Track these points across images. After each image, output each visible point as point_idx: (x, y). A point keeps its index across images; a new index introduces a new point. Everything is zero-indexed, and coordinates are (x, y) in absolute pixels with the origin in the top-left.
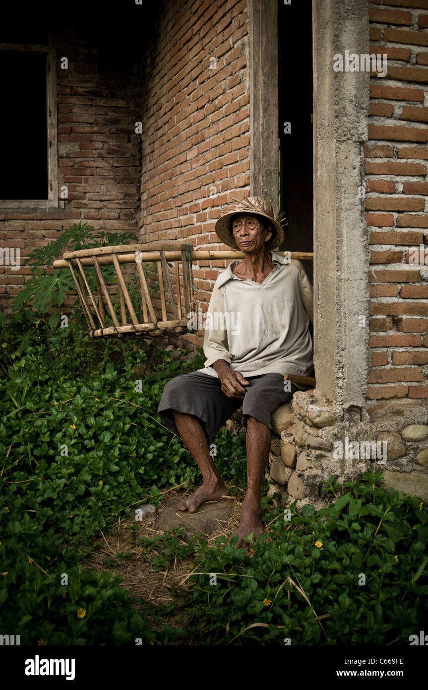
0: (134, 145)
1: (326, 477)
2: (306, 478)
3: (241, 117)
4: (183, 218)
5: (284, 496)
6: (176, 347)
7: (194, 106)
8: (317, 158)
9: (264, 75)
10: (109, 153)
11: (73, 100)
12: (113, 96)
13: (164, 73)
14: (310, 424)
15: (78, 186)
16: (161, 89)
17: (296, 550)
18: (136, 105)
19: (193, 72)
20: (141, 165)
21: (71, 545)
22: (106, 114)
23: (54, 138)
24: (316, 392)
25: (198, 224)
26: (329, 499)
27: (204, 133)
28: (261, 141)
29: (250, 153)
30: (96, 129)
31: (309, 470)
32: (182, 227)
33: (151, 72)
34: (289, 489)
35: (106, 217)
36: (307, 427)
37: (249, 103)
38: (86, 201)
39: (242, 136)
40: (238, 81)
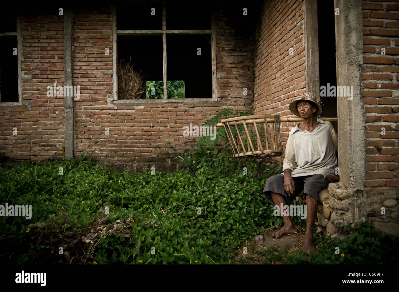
0: (251, 72)
1: (345, 224)
2: (335, 224)
3: (301, 57)
4: (274, 104)
5: (325, 233)
6: (271, 163)
7: (279, 53)
8: (338, 73)
9: (311, 37)
10: (239, 76)
11: (223, 53)
12: (241, 51)
13: (265, 39)
14: (337, 198)
15: (226, 91)
16: (263, 47)
17: (331, 258)
18: (252, 55)
19: (278, 38)
20: (254, 81)
21: (224, 252)
22: (238, 59)
23: (215, 70)
24: (340, 183)
25: (282, 107)
26: (347, 234)
27: (283, 65)
28: (311, 67)
29: (306, 73)
30: (234, 66)
31: (337, 220)
32: (274, 108)
33: (258, 39)
34: (327, 229)
35: (239, 105)
36: (336, 200)
37: (305, 50)
38: (230, 98)
39: (302, 65)
40: (299, 41)
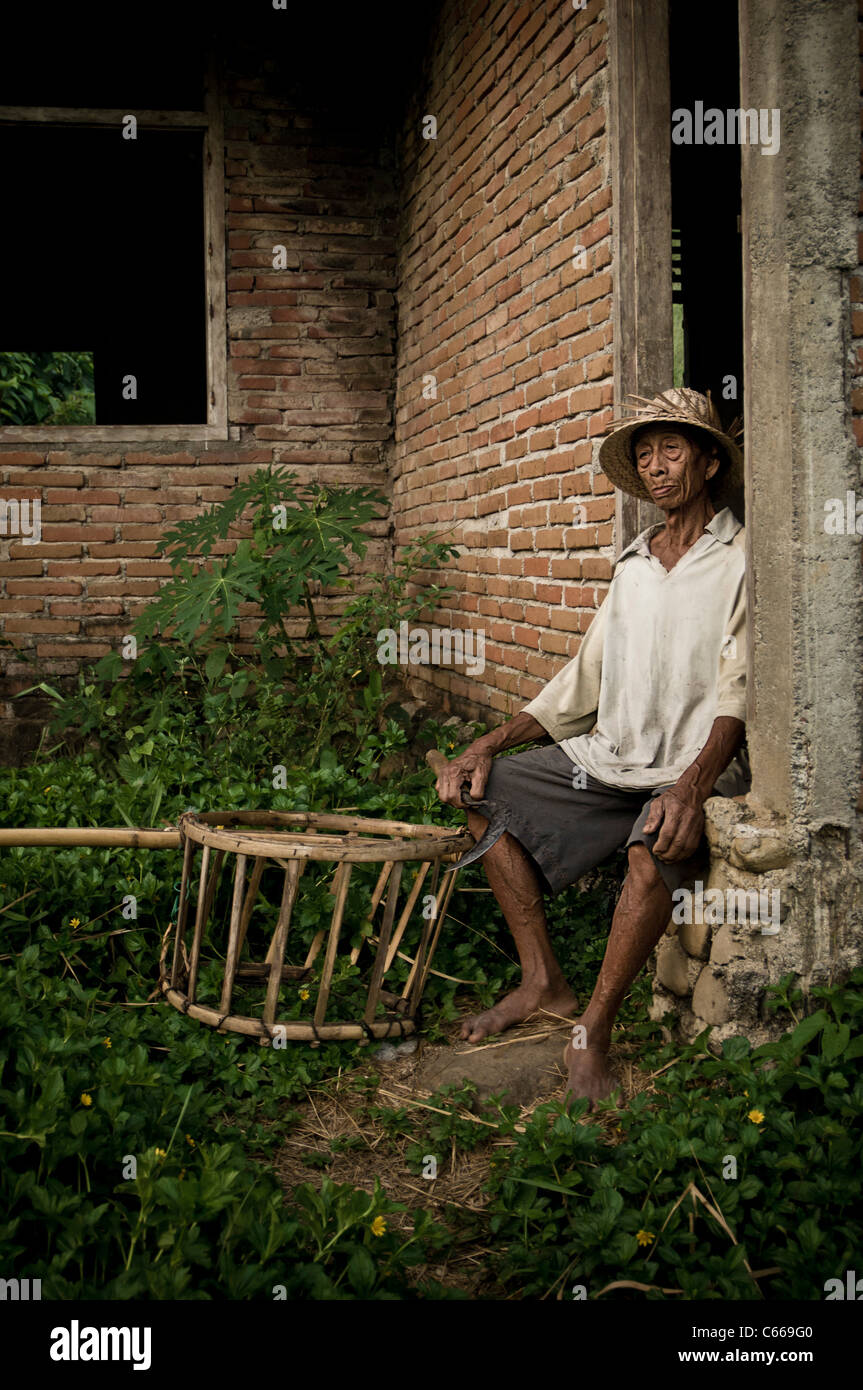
0: (381, 312)
1: (772, 977)
2: (730, 979)
3: (595, 237)
4: (478, 453)
5: (685, 1020)
6: (465, 719)
7: (500, 223)
8: (750, 306)
9: (640, 146)
10: (330, 329)
11: (257, 222)
12: (338, 213)
13: (441, 161)
14: (738, 864)
15: (268, 397)
16: (434, 196)
17: (708, 1129)
18: (386, 232)
19: (497, 154)
20: (395, 352)
21: (240, 1116)
22: (325, 250)
23: (218, 299)
24: (753, 799)
25: (510, 463)
26: (781, 1025)
27: (519, 276)
28: (636, 282)
29: (614, 309)
30: (304, 280)
31: (737, 962)
32: (476, 472)
33: (415, 162)
34: (696, 1004)
35: (325, 459)
36: (733, 872)
37: (610, 205)
38: (284, 427)
39: (596, 274)
40: (588, 163)
